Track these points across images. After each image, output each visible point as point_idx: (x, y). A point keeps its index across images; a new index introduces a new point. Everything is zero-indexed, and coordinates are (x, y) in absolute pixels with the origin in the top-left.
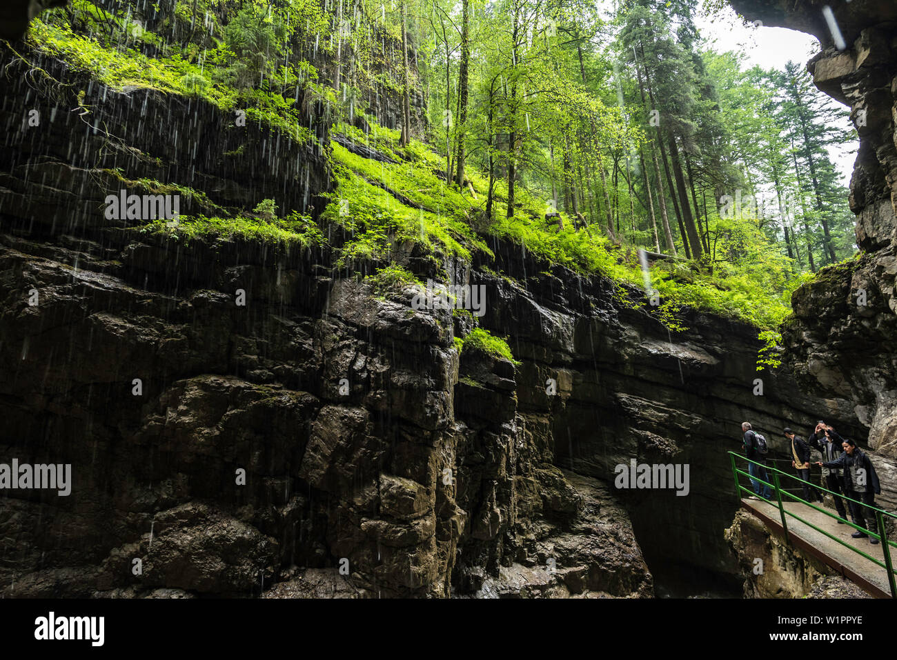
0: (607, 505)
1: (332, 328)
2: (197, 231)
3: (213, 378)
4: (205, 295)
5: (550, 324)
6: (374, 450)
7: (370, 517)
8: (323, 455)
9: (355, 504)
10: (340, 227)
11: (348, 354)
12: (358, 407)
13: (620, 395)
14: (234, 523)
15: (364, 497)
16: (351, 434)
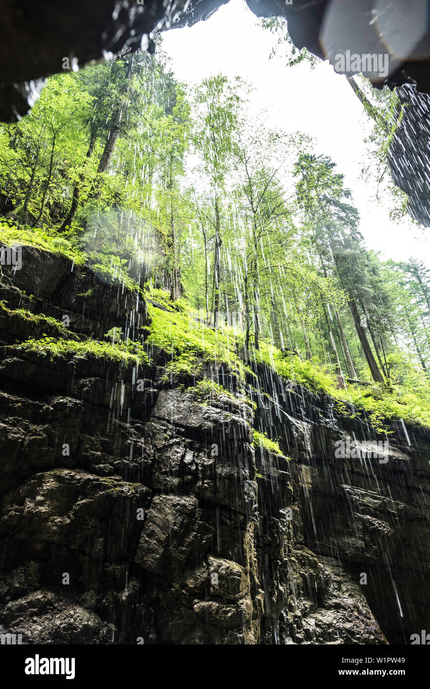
0: (345, 581)
1: (162, 429)
2: (59, 350)
3: (66, 472)
4: (65, 401)
5: (297, 430)
6: (203, 534)
7: (202, 599)
8: (158, 540)
9: (187, 585)
10: (162, 351)
11: (178, 450)
12: (188, 495)
13: (344, 486)
14: (79, 610)
15: (196, 579)
16: (184, 520)
